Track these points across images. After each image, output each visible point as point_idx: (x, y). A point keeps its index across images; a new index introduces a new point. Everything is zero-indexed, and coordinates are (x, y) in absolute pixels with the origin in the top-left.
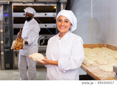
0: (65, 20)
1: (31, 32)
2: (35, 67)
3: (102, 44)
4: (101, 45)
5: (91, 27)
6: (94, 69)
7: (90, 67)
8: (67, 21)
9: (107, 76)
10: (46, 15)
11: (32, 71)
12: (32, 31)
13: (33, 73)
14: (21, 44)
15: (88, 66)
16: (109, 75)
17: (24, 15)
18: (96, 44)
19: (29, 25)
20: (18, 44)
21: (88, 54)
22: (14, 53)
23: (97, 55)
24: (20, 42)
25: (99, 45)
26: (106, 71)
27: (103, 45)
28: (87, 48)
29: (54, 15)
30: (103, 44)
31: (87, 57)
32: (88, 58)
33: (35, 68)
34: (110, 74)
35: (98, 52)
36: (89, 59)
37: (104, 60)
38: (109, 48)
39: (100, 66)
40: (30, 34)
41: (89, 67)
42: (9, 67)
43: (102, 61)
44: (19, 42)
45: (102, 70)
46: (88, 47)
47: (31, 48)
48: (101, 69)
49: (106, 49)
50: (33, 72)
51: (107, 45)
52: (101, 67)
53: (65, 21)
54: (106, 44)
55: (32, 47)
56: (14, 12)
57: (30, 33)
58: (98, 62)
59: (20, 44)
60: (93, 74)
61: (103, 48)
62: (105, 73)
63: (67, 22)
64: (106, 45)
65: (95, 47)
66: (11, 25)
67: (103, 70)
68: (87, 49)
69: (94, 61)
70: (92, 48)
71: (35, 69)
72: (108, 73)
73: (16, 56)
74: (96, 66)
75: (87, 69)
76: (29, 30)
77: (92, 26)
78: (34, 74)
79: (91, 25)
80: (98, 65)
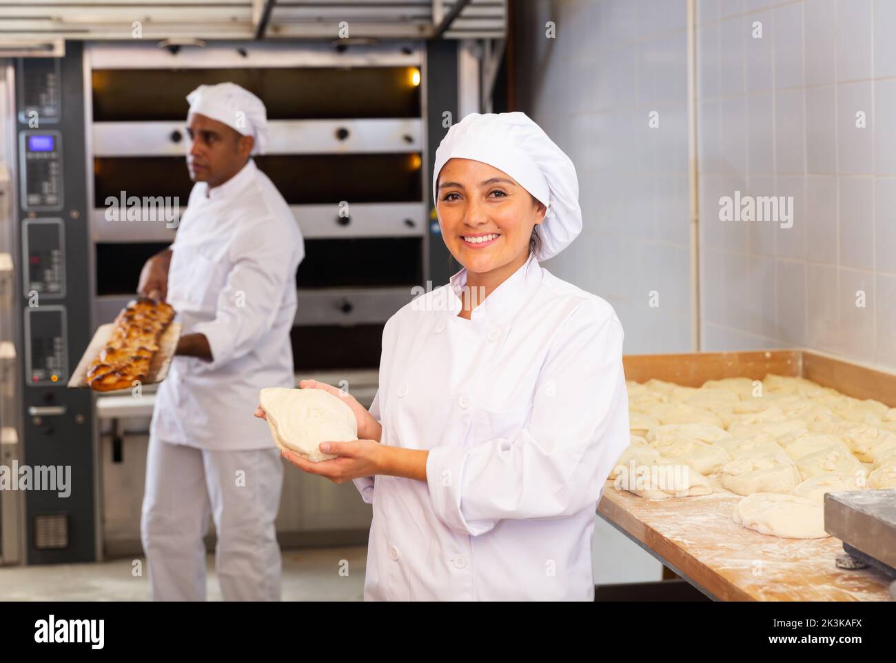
0: (486, 183)
1: (231, 275)
2: (271, 533)
3: (768, 355)
4: (766, 360)
5: (693, 227)
6: (698, 519)
7: (668, 509)
8: (497, 191)
9: (786, 566)
10: (343, 134)
11: (244, 564)
12: (237, 268)
13: (257, 578)
14: (151, 347)
15: (656, 505)
16: (796, 559)
17: (176, 137)
18: (725, 352)
19: (219, 223)
20: (124, 346)
21: (661, 423)
22: (102, 435)
23: (726, 429)
24: (146, 332)
25: (745, 357)
26: (776, 532)
27: (775, 357)
28: (657, 384)
29: (409, 139)
30: (776, 350)
31: (656, 443)
32: (656, 453)
33: (267, 541)
34: (803, 550)
35: (735, 412)
36: (663, 455)
37: (776, 461)
38: (823, 385)
39: (739, 500)
40: (228, 288)
41: (662, 512)
42: (63, 542)
43: (755, 469)
44: (134, 334)
45: (751, 529)
46: (666, 378)
47: (241, 390)
48: (747, 519)
49: (796, 392)
50: (258, 570)
51: (806, 357)
52: (748, 509)
53: (486, 189)
54: (797, 350)
55: (242, 383)
56: (99, 116)
57: (224, 283)
58: (728, 480)
59: (142, 349)
60: (691, 552)
61: (774, 380)
62: (773, 547)
63: (500, 194)
64: (800, 363)
65: (719, 377)
66: (75, 214)
67: (762, 528)
68: (659, 387)
69: (706, 475)
70: (697, 384)
71: (274, 547)
72: (795, 545)
73: (118, 457)
74: (717, 501)
75: (651, 525)
76: (217, 257)
77: (697, 221)
78: (262, 585)
79: (692, 216)
80: (731, 500)
